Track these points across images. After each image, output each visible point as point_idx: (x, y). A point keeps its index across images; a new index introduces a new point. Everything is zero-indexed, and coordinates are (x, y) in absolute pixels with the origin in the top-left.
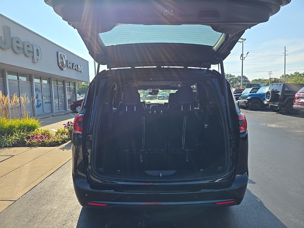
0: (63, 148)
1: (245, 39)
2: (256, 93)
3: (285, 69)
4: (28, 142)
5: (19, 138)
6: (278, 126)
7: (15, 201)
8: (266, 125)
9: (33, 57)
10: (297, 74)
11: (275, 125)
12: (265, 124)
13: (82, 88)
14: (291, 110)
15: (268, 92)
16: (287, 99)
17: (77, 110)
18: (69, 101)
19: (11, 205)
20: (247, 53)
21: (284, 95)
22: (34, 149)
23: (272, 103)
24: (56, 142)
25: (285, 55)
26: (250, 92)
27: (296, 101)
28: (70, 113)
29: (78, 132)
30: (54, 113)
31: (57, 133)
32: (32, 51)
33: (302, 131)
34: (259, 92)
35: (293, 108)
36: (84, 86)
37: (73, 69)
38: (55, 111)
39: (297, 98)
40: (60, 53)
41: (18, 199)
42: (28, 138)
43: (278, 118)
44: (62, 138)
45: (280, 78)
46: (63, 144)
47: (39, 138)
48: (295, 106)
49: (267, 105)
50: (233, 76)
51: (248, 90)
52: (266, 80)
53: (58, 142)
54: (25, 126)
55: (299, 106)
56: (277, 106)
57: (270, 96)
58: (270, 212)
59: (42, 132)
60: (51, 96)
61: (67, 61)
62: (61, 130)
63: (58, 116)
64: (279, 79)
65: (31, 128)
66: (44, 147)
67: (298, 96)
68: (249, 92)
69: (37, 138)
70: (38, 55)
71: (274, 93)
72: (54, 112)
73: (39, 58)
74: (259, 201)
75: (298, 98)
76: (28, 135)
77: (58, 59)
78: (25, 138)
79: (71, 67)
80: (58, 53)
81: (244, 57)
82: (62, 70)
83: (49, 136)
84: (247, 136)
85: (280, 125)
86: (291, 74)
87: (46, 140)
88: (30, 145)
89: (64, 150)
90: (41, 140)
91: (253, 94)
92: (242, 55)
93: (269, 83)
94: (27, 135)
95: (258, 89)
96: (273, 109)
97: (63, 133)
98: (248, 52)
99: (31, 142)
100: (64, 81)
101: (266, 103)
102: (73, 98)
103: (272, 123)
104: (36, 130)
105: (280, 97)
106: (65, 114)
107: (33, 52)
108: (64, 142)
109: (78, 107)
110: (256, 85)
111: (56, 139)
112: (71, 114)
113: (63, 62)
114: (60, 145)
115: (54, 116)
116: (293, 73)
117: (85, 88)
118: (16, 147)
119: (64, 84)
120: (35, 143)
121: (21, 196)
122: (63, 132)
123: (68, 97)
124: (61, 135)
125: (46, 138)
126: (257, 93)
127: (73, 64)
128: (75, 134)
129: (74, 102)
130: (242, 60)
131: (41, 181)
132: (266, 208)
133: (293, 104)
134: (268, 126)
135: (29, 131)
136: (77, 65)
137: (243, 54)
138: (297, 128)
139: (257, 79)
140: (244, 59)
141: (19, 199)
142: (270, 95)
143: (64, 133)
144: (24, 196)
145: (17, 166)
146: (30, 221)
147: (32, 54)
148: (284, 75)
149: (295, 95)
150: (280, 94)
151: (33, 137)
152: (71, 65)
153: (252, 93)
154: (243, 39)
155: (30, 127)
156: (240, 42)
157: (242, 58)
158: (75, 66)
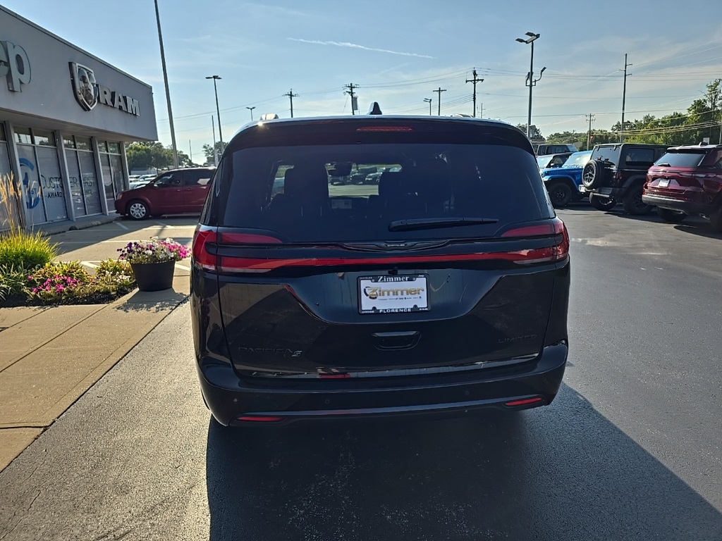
0: (124, 305)
1: (538, 36)
2: (561, 166)
3: (623, 109)
4: (33, 293)
5: (8, 285)
6: (609, 244)
7: (46, 428)
8: (584, 242)
9: (9, 77)
10: (649, 120)
11: (603, 240)
12: (580, 240)
13: (134, 156)
14: (637, 206)
15: (589, 165)
16: (630, 180)
17: (133, 212)
18: (109, 189)
19: (38, 436)
20: (542, 71)
21: (623, 172)
22: (51, 311)
23: (597, 191)
24: (103, 293)
25: (625, 75)
26: (549, 166)
27: (650, 185)
28: (117, 220)
29: (207, 267)
30: (75, 220)
31: (101, 271)
32: (6, 61)
33: (662, 252)
34: (568, 165)
35: (641, 201)
36: (139, 150)
37: (113, 107)
38: (75, 216)
39: (650, 179)
40: (77, 64)
41: (52, 424)
42: (31, 284)
43: (611, 225)
44: (116, 283)
45: (611, 131)
46: (119, 297)
47: (59, 283)
48: (646, 197)
49: (587, 194)
51: (543, 159)
52: (580, 135)
53: (107, 292)
54: (17, 257)
55: (656, 197)
56: (608, 196)
57: (594, 175)
58: (603, 419)
59: (65, 268)
60: (61, 178)
61: (97, 85)
62: (110, 263)
63: (87, 228)
64: (610, 133)
65: (35, 261)
66: (75, 306)
67: (654, 173)
68: (546, 165)
69: (53, 284)
70: (21, 71)
71: (602, 166)
72: (74, 218)
73: (24, 78)
74: (582, 398)
75: (655, 178)
76: (30, 277)
77: (73, 82)
78: (23, 284)
79: (110, 103)
80: (73, 65)
81: (533, 80)
82: (85, 110)
83: (81, 278)
84: (568, 266)
85: (614, 241)
86: (636, 121)
87: (77, 289)
88: (37, 302)
89: (127, 312)
90: (65, 289)
91: (555, 169)
92: (530, 75)
93: (586, 143)
94: (26, 277)
95: (565, 158)
96: (597, 204)
97: (116, 271)
98: (545, 68)
99: (40, 295)
100: (91, 139)
101: (583, 190)
102: (119, 182)
103: (597, 236)
104: (47, 265)
105: (614, 177)
106: (103, 224)
107: (7, 64)
108: (122, 291)
109: (135, 206)
110: (560, 148)
111: (101, 287)
112: (119, 224)
113: (88, 90)
114: (112, 299)
115: (76, 229)
116: (641, 119)
117: (140, 155)
118: (5, 307)
119: (92, 147)
120: (50, 296)
121: (57, 416)
122: (115, 268)
123: (105, 181)
124: (112, 275)
125: (76, 283)
126: (565, 167)
127: (113, 94)
128: (198, 271)
129: (123, 193)
130: (531, 86)
131: (94, 382)
132: (596, 412)
133: (642, 192)
134: (589, 243)
135: (30, 268)
136: (125, 98)
137: (532, 73)
138: (650, 247)
139: (562, 133)
140: (533, 84)
141: (54, 422)
142: (593, 173)
143: (120, 271)
144: (64, 415)
145: (24, 350)
146: (95, 467)
147: (6, 68)
148: (621, 123)
149: (647, 172)
150: (614, 168)
151: (43, 281)
152: (108, 97)
153: (553, 166)
154: (534, 35)
155: (31, 258)
156: (527, 42)
157: (531, 82)
158: (120, 101)
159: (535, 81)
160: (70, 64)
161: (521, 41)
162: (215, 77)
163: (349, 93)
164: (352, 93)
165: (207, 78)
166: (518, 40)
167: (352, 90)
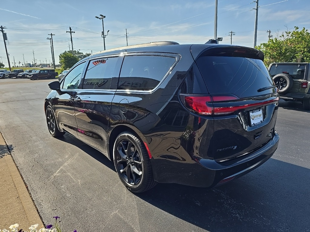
1: (105, 17)
20: (108, 32)
50: (80, 53)
81: (105, 35)
92: (103, 33)
130: (104, 38)
140: (105, 36)
154: (103, 16)
156: (100, 19)
157: (104, 36)
159: (106, 36)
161: (98, 18)
163: (1, 31)
164: (2, 31)
166: (96, 17)
167: (2, 29)
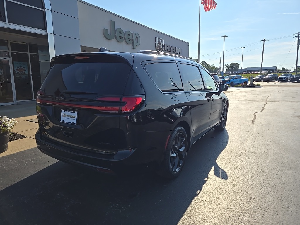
9: (133, 44)
40: (158, 38)
61: (165, 44)
70: (137, 42)
113: (160, 46)
136: (176, 48)
152: (169, 48)
158: (173, 49)
160: (156, 38)
162: (224, 36)
165: (221, 37)
